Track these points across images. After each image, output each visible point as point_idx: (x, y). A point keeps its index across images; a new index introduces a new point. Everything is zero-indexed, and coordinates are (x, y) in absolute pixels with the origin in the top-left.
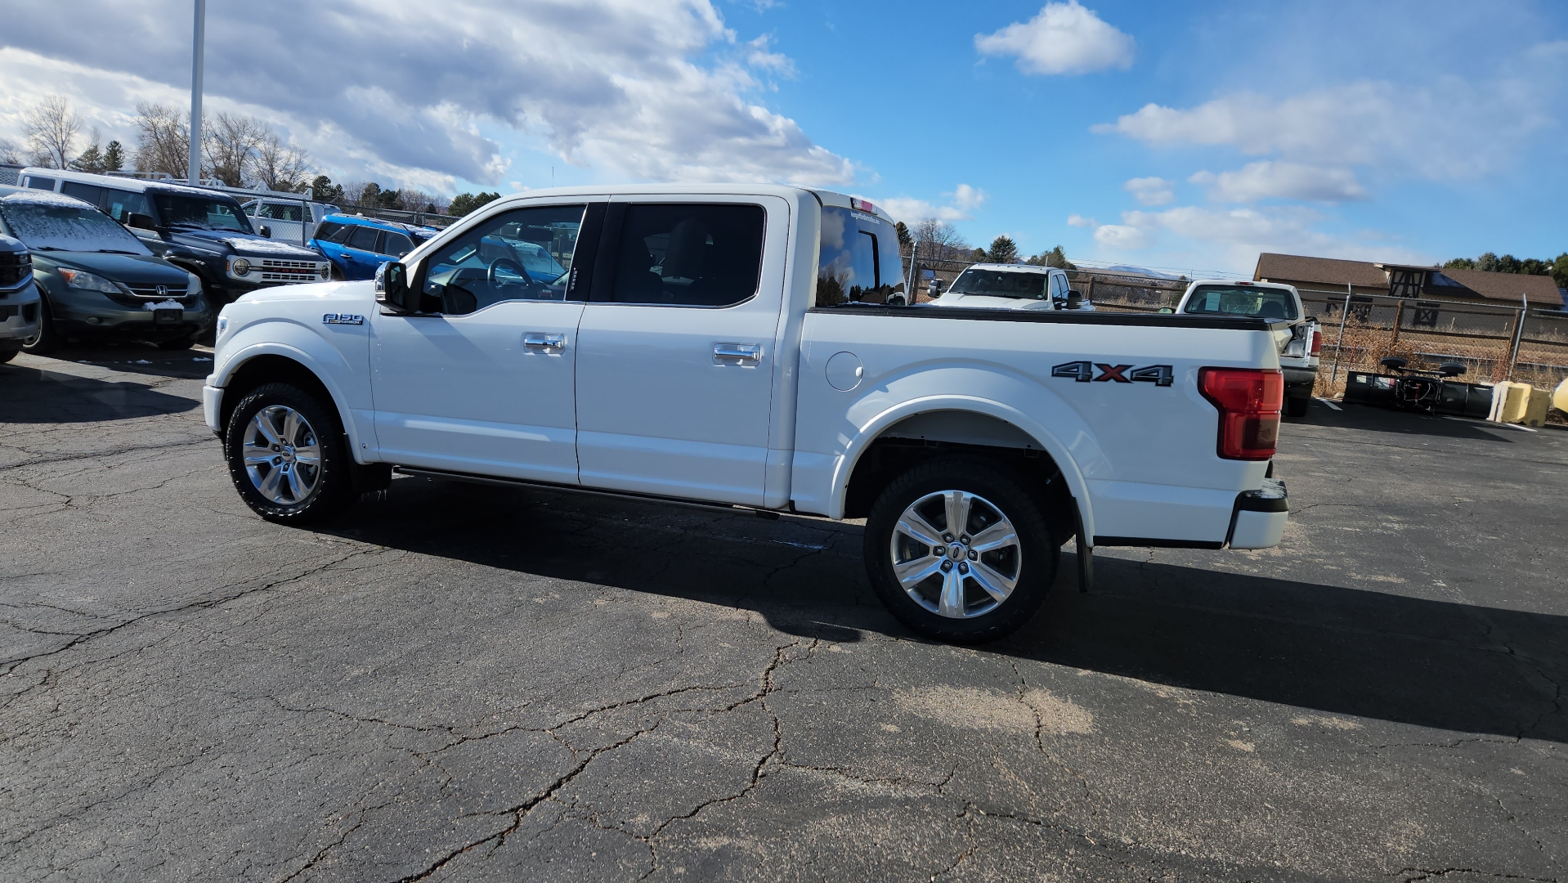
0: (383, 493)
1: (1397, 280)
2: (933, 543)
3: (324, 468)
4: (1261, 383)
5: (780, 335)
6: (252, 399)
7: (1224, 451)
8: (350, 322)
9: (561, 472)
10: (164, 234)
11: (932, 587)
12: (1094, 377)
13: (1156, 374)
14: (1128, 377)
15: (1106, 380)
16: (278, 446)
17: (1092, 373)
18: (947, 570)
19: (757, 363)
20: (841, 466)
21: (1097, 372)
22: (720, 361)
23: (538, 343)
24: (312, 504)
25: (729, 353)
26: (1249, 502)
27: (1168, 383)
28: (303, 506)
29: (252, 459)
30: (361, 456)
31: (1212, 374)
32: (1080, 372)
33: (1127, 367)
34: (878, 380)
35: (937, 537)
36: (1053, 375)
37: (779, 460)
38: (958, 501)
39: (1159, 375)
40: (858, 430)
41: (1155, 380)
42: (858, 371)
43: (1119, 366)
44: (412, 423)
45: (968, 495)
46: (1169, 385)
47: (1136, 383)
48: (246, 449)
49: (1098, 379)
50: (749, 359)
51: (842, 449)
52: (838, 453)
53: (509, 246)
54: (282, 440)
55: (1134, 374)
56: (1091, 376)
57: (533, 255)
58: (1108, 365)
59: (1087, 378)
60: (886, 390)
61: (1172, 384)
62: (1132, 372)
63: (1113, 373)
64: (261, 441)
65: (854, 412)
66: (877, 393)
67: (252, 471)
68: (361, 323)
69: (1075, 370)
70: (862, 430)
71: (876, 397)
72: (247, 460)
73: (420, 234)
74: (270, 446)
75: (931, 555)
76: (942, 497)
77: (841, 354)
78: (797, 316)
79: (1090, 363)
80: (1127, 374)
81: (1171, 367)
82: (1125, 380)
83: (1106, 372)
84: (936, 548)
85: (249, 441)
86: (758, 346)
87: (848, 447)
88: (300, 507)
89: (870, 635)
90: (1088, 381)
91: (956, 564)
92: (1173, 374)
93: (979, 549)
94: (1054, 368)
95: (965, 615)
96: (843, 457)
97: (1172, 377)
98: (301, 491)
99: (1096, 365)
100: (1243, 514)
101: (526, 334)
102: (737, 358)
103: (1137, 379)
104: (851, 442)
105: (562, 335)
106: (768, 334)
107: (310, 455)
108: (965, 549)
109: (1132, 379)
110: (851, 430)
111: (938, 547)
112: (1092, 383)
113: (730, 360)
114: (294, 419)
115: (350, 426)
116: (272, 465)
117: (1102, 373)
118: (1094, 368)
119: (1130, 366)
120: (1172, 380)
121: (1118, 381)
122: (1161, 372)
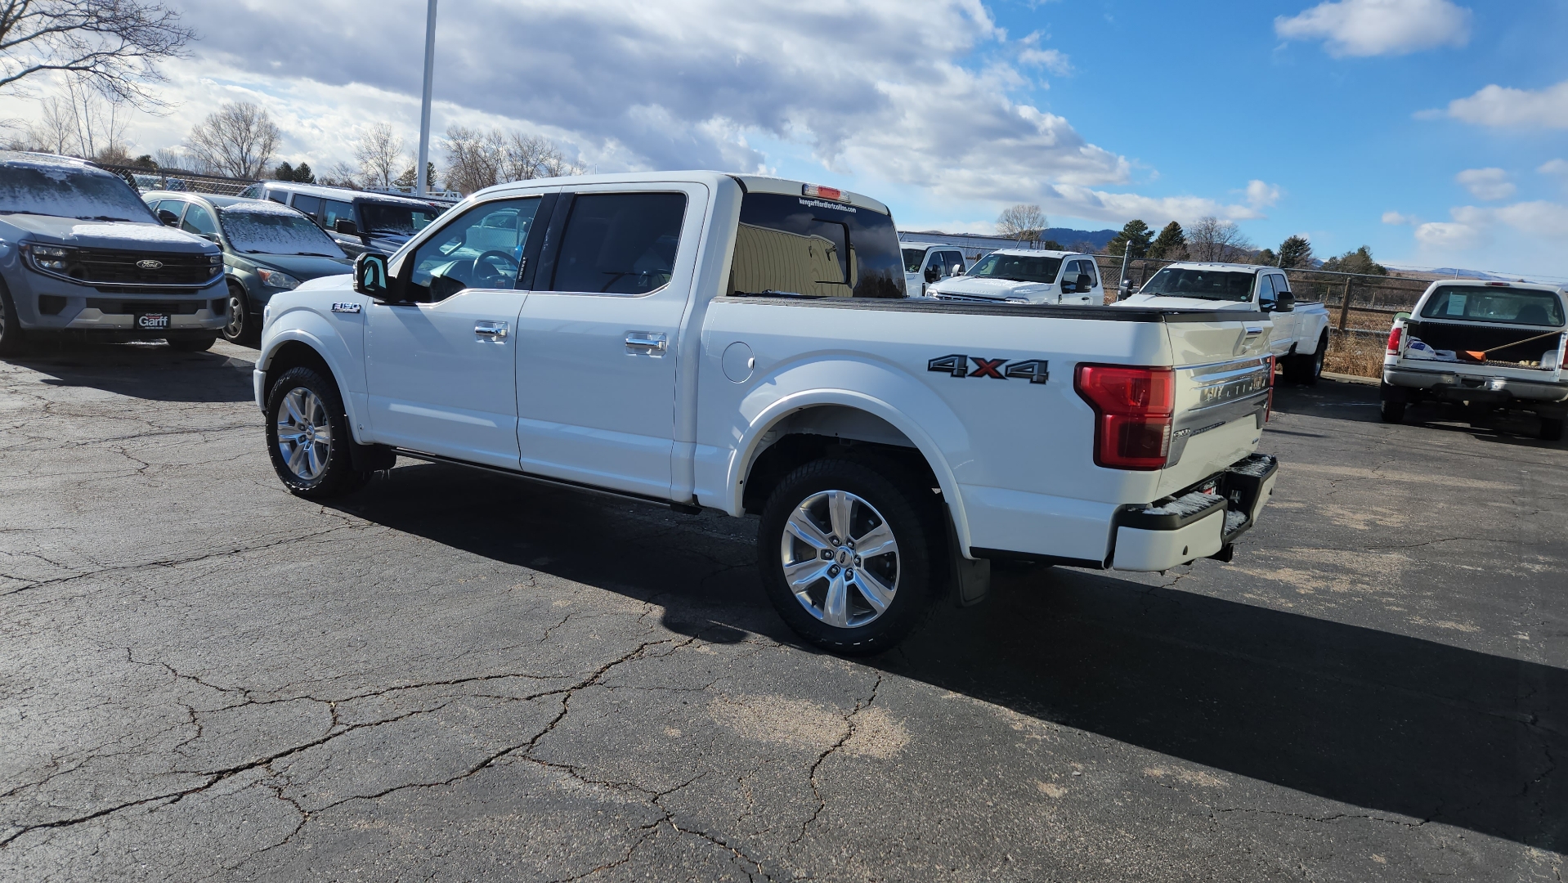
0: (386, 473)
2: (820, 546)
3: (332, 447)
4: (1148, 381)
5: (684, 325)
6: (283, 381)
7: (1100, 459)
8: (351, 310)
9: (506, 458)
10: (365, 241)
11: (819, 591)
12: (970, 372)
13: (1031, 370)
14: (1003, 373)
15: (981, 376)
16: (304, 426)
17: (967, 368)
18: (833, 575)
19: (663, 353)
20: (734, 460)
21: (972, 367)
22: (632, 350)
23: (487, 330)
24: (323, 480)
25: (639, 343)
26: (1131, 517)
27: (1043, 380)
28: (318, 481)
29: (284, 437)
30: (358, 437)
31: (1087, 370)
32: (956, 366)
33: (1001, 362)
34: (767, 371)
35: (824, 539)
36: (930, 369)
37: (684, 452)
38: (841, 502)
39: (1034, 371)
40: (749, 422)
41: (1030, 377)
42: (750, 362)
43: (994, 360)
44: (395, 407)
45: (850, 496)
47: (1012, 380)
48: (280, 427)
49: (973, 375)
50: (656, 349)
51: (736, 443)
52: (732, 447)
54: (306, 419)
55: (1009, 369)
56: (966, 371)
58: (983, 359)
59: (962, 373)
60: (774, 383)
61: (1047, 382)
62: (1007, 367)
63: (988, 368)
64: (290, 420)
65: (745, 405)
66: (767, 385)
67: (284, 447)
68: (358, 311)
69: (950, 365)
70: (752, 423)
71: (764, 389)
72: (281, 438)
74: (297, 425)
75: (819, 559)
76: (827, 498)
77: (735, 345)
78: (701, 306)
79: (965, 357)
80: (1001, 369)
81: (1046, 362)
82: (1000, 377)
83: (981, 367)
84: (823, 551)
85: (282, 420)
86: (665, 336)
87: (740, 441)
88: (315, 483)
89: (755, 638)
90: (963, 376)
91: (843, 570)
92: (1048, 370)
93: (863, 554)
94: (930, 361)
95: (847, 625)
96: (736, 451)
97: (1047, 374)
98: (317, 468)
99: (971, 358)
100: (1121, 529)
101: (479, 323)
102: (647, 347)
103: (1012, 375)
104: (743, 436)
105: (506, 324)
106: (674, 323)
107: (323, 435)
108: (850, 554)
109: (1006, 375)
110: (743, 423)
111: (826, 551)
112: (967, 378)
113: (641, 349)
114: (312, 401)
115: (349, 408)
116: (298, 443)
117: (977, 367)
118: (970, 363)
119: (1006, 360)
120: (1047, 377)
121: (992, 376)
122: (1036, 368)
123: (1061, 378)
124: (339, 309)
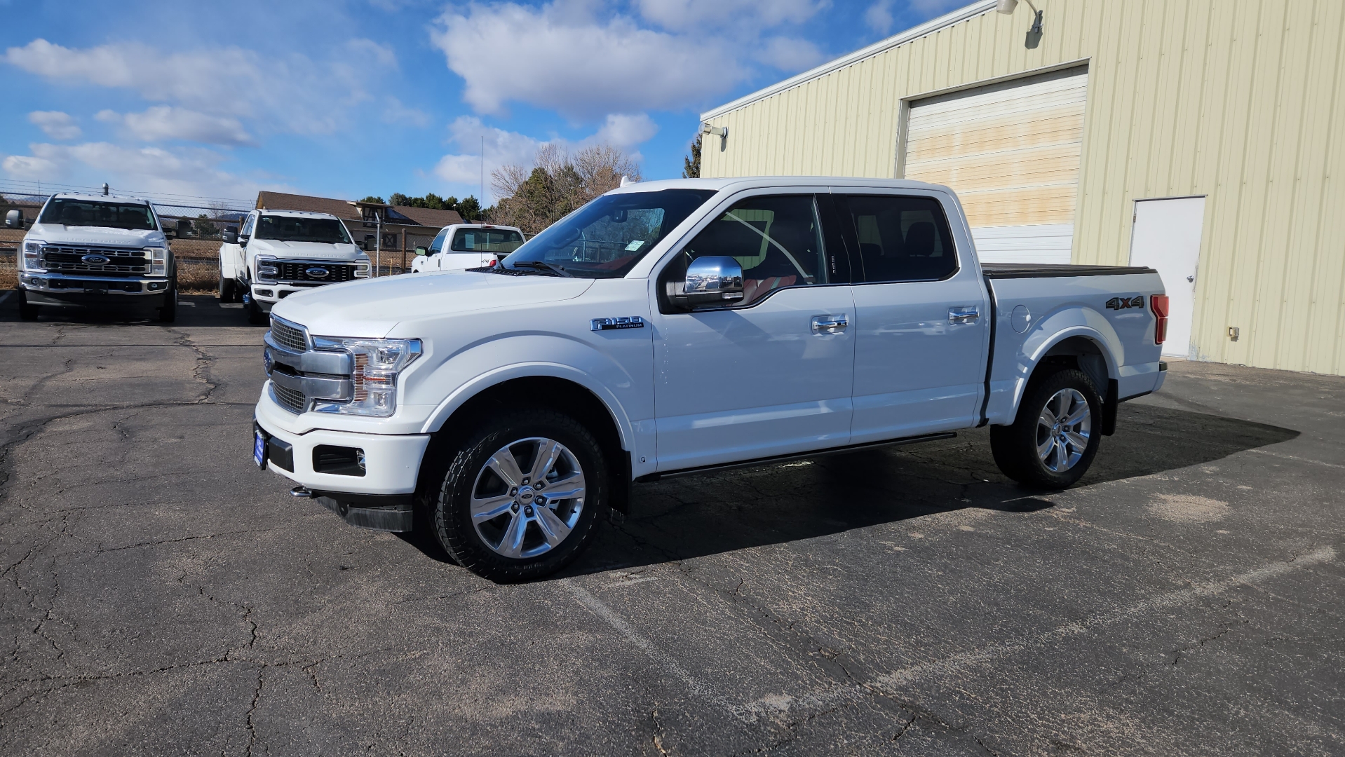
1: (367, 214)
2: (1052, 426)
3: (595, 498)
5: (985, 297)
7: (1156, 341)
8: (631, 325)
12: (1120, 306)
13: (1138, 301)
14: (1131, 305)
15: (1123, 308)
16: (516, 488)
17: (1119, 304)
18: (1057, 442)
20: (1020, 383)
21: (1121, 303)
22: (954, 321)
23: (823, 324)
25: (958, 314)
26: (1161, 367)
28: (566, 547)
30: (640, 468)
33: (1130, 299)
34: (1037, 322)
35: (1055, 421)
36: (1106, 307)
38: (1066, 395)
40: (1029, 359)
41: (1138, 305)
42: (1028, 317)
43: (1127, 299)
44: (700, 423)
45: (1070, 392)
46: (1143, 307)
47: (1133, 307)
48: (470, 504)
50: (972, 318)
51: (1021, 375)
52: (1017, 377)
54: (527, 479)
58: (1124, 298)
59: (1117, 307)
60: (1041, 329)
62: (1132, 301)
65: (1026, 347)
66: (1038, 332)
69: (1113, 303)
74: (509, 491)
75: (1051, 435)
76: (1060, 396)
77: (1018, 306)
79: (1119, 298)
80: (1130, 303)
81: (1143, 297)
82: (1130, 307)
83: (1124, 303)
87: (1024, 371)
91: (1058, 437)
92: (1144, 300)
93: (1072, 424)
94: (1106, 302)
95: (1068, 468)
96: (1021, 380)
99: (1121, 299)
100: (1161, 373)
101: (814, 317)
102: (964, 318)
104: (1026, 368)
107: (572, 487)
108: (1062, 426)
112: (1120, 310)
113: (960, 320)
114: (550, 450)
115: (628, 442)
116: (512, 512)
118: (1120, 301)
120: (1144, 304)
121: (1127, 307)
122: (1140, 300)
124: (606, 326)
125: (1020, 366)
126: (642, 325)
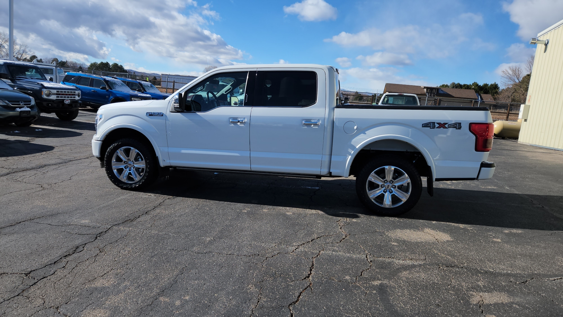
0: (167, 177)
1: (428, 92)
2: (380, 183)
3: (147, 169)
4: (488, 127)
5: (326, 116)
6: (116, 144)
7: (477, 150)
8: (158, 115)
9: (245, 166)
10: (13, 81)
11: (381, 198)
12: (436, 127)
14: (447, 127)
15: (440, 128)
16: (127, 162)
17: (435, 126)
18: (385, 192)
19: (318, 126)
20: (349, 159)
22: (305, 125)
23: (235, 121)
24: (143, 183)
25: (308, 123)
26: (484, 165)
27: (460, 128)
28: (139, 183)
29: (115, 166)
30: (162, 164)
31: (474, 125)
32: (431, 125)
33: (446, 124)
34: (362, 130)
35: (382, 181)
36: (422, 127)
37: (326, 159)
38: (390, 169)
39: (458, 126)
40: (356, 147)
42: (355, 127)
43: (444, 123)
44: (184, 151)
45: (393, 168)
46: (460, 129)
47: (450, 129)
48: (113, 163)
49: (437, 128)
50: (315, 124)
51: (350, 154)
52: (348, 155)
53: (139, 83)
54: (128, 159)
55: (449, 125)
56: (435, 127)
57: (149, 86)
58: (440, 123)
59: (434, 127)
60: (365, 134)
61: (461, 129)
62: (448, 125)
63: (442, 125)
64: (119, 160)
65: (354, 141)
66: (362, 134)
67: (115, 171)
69: (429, 125)
70: (357, 147)
71: (362, 136)
72: (113, 167)
73: (107, 79)
74: (123, 162)
75: (380, 188)
76: (384, 169)
77: (349, 122)
78: (332, 110)
79: (434, 123)
81: (460, 123)
82: (446, 128)
83: (440, 125)
84: (381, 185)
85: (114, 160)
86: (319, 120)
87: (352, 153)
88: (137, 184)
90: (434, 128)
91: (388, 190)
93: (397, 185)
94: (423, 124)
95: (392, 207)
96: (350, 157)
97: (461, 126)
98: (137, 178)
99: (437, 123)
100: (483, 169)
101: (230, 118)
102: (311, 124)
103: (450, 127)
104: (353, 151)
105: (244, 118)
106: (323, 116)
107: (142, 164)
108: (391, 185)
109: (448, 127)
110: (353, 147)
111: (382, 185)
112: (435, 129)
113: (309, 125)
114: (134, 151)
115: (158, 153)
116: (124, 169)
117: (439, 125)
118: (436, 124)
119: (447, 123)
120: (461, 127)
121: (444, 128)
122: (457, 125)
123: (465, 128)
124: (151, 115)
125: (350, 150)
126: (162, 115)
